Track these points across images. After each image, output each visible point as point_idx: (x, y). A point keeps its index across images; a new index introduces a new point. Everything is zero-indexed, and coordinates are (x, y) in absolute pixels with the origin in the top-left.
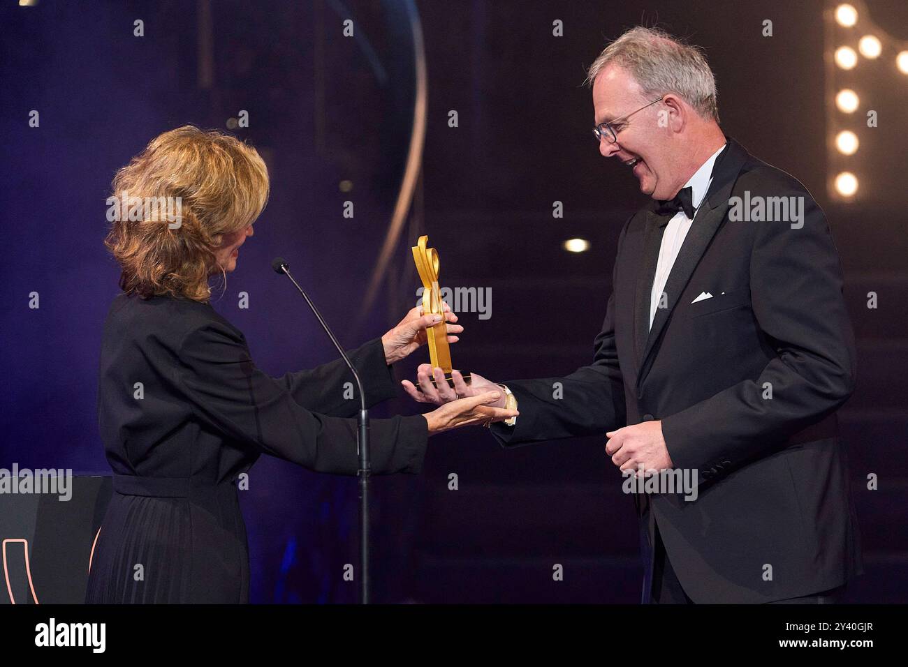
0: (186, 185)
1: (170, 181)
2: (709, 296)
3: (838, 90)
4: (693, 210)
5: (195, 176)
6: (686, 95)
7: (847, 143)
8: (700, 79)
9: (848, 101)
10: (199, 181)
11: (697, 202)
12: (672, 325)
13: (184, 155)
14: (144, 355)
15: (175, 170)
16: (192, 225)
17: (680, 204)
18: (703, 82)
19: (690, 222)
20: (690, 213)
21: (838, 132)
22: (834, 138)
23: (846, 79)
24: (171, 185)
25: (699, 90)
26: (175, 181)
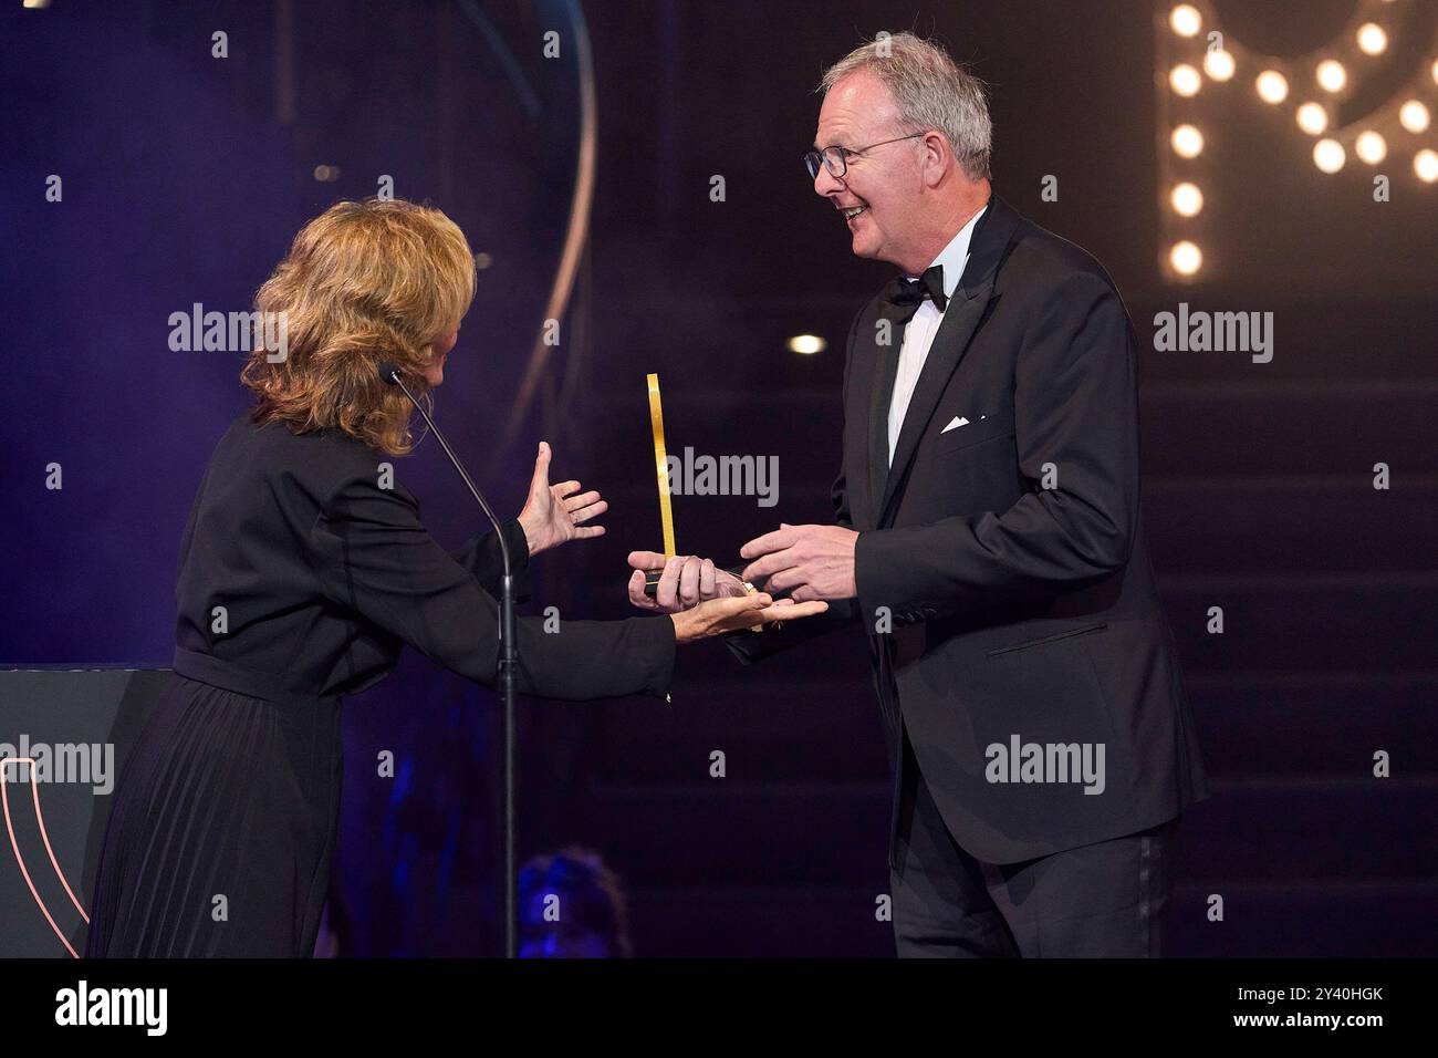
0: (370, 289)
1: (348, 289)
2: (964, 421)
3: (1174, 125)
4: (945, 298)
5: (380, 274)
6: (954, 139)
7: (1187, 200)
8: (977, 124)
9: (1188, 141)
10: (387, 282)
11: (950, 287)
12: (917, 465)
13: (358, 245)
14: (274, 494)
15: (350, 272)
16: (393, 343)
17: (926, 290)
18: (977, 129)
19: (942, 315)
20: (940, 302)
21: (1173, 186)
22: (1169, 194)
23: (1186, 110)
24: (351, 294)
25: (972, 137)
26: (356, 287)
